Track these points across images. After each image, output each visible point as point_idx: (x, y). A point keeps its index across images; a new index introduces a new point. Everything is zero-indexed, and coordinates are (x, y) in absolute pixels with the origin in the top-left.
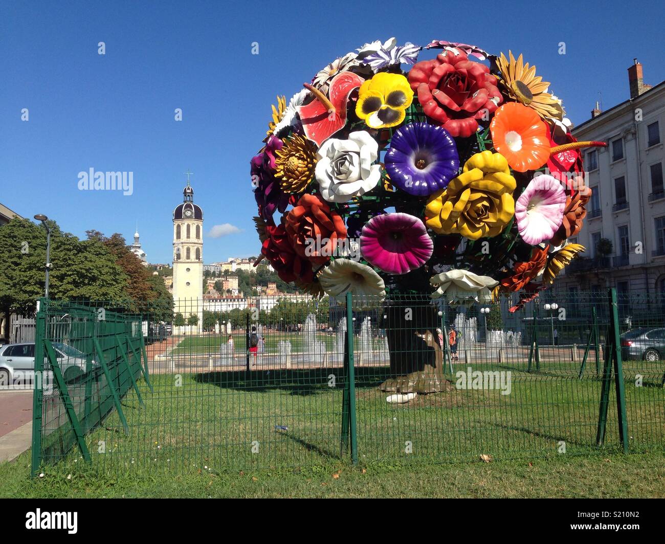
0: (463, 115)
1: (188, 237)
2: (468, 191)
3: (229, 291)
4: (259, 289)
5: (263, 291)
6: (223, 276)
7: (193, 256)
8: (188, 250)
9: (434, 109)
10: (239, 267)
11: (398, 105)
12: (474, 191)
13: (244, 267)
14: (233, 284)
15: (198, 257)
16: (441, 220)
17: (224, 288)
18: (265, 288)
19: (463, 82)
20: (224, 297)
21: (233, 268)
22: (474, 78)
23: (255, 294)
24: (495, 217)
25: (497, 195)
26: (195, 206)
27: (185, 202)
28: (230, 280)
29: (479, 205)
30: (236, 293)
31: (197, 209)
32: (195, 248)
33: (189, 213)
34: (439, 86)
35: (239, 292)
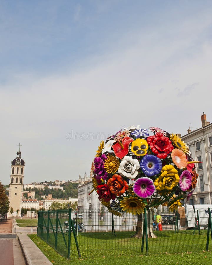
0: (163, 152)
1: (17, 173)
2: (165, 178)
3: (30, 197)
4: (44, 197)
5: (46, 198)
6: (28, 190)
7: (19, 182)
8: (17, 179)
9: (155, 150)
10: (36, 186)
11: (144, 149)
12: (166, 177)
13: (38, 186)
14: (32, 194)
15: (21, 182)
16: (160, 187)
17: (28, 196)
18: (47, 196)
19: (163, 143)
20: (29, 200)
21: (33, 187)
22: (166, 142)
23: (42, 199)
24: (175, 182)
25: (174, 176)
26: (21, 159)
27: (17, 157)
28: (31, 192)
29: (169, 181)
30: (33, 199)
31: (22, 161)
32: (20, 178)
33: (18, 163)
34: (156, 144)
35: (35, 198)
